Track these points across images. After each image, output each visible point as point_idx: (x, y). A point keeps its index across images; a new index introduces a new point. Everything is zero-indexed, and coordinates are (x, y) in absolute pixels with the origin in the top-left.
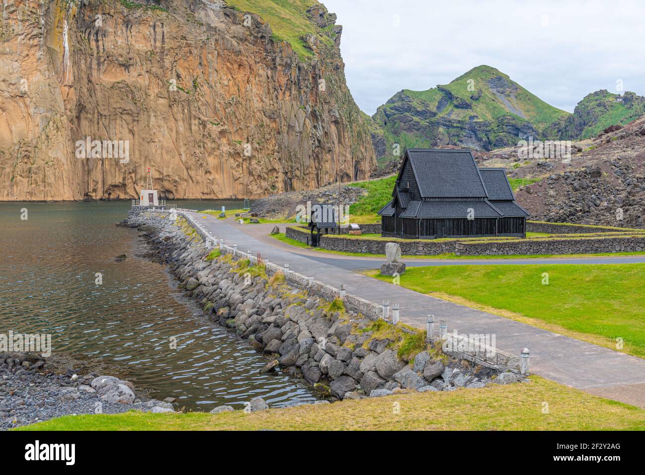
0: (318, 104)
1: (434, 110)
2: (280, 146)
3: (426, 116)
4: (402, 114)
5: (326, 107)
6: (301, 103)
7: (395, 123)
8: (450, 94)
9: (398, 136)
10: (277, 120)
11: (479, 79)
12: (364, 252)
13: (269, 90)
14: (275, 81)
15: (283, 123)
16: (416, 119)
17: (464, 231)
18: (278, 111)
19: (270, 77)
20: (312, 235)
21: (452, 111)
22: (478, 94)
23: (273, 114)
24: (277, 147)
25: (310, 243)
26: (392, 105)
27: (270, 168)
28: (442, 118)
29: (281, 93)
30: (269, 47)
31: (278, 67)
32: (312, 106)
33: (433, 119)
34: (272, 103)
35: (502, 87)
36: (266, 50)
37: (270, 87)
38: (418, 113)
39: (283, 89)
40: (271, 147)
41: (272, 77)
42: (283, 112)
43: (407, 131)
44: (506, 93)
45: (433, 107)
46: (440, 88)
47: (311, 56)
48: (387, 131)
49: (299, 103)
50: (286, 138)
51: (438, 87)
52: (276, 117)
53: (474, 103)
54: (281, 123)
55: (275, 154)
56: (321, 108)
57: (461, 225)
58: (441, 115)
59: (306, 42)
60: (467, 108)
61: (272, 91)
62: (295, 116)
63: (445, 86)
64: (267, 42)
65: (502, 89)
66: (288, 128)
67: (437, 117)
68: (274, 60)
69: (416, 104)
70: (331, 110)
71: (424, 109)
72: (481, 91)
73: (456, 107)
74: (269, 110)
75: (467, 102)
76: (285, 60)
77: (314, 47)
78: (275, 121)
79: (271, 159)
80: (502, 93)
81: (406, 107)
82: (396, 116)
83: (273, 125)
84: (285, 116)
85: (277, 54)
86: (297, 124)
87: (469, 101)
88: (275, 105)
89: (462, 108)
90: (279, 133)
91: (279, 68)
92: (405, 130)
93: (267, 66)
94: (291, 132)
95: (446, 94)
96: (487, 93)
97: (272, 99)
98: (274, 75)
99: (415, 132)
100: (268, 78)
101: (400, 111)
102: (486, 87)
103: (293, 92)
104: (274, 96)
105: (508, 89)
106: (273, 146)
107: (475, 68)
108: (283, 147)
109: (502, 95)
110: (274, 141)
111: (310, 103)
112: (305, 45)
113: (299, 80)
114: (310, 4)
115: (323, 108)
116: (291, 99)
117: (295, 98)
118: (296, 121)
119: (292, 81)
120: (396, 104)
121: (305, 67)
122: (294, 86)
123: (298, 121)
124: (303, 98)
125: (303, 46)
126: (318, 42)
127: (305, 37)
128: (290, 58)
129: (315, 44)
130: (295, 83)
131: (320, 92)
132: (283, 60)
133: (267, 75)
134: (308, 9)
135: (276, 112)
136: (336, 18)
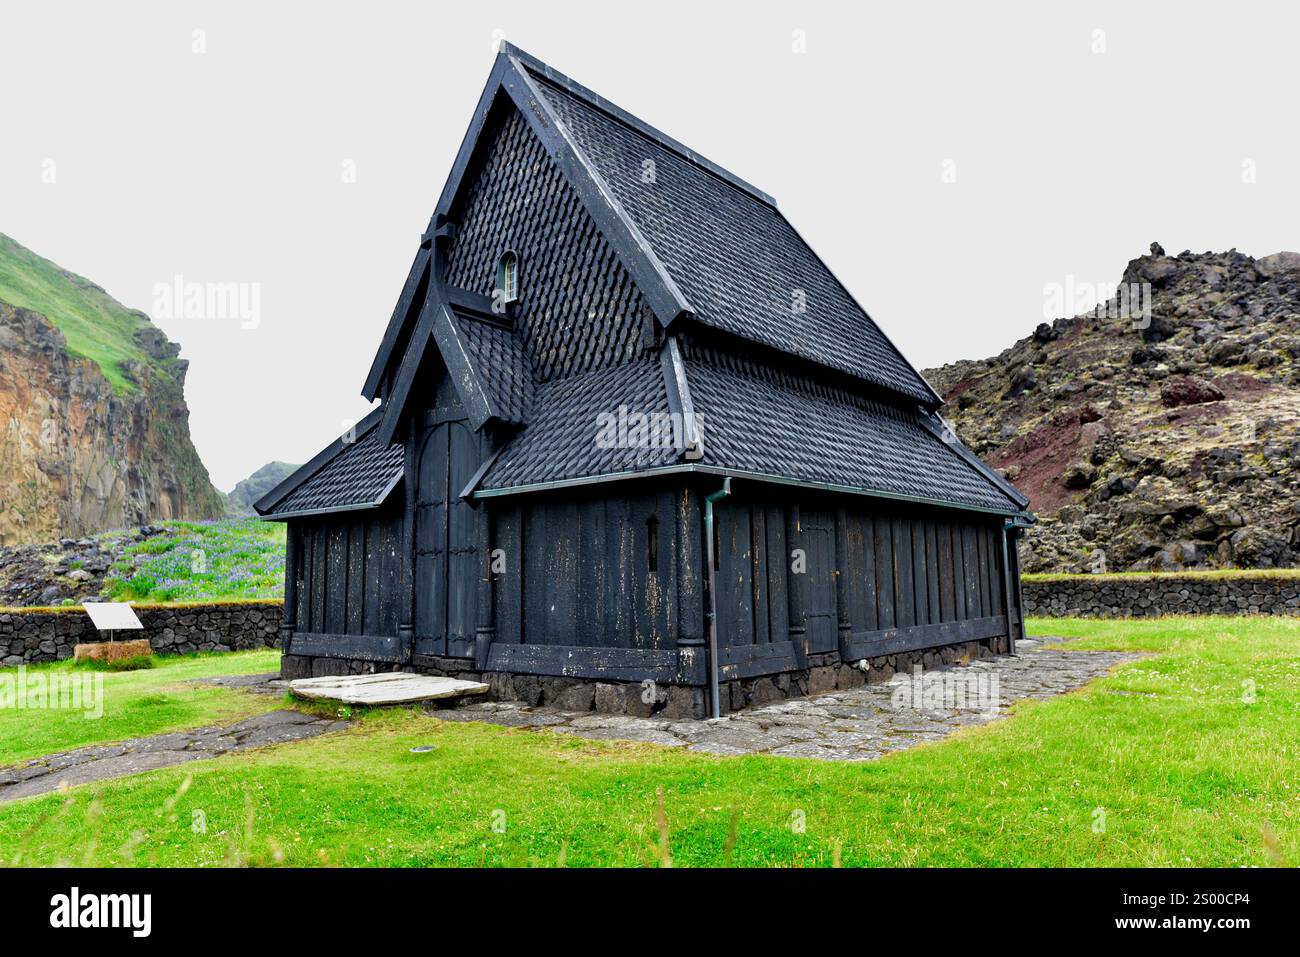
0: (142, 460)
2: (63, 518)
5: (155, 467)
6: (111, 455)
10: (64, 478)
14: (65, 418)
15: (73, 484)
18: (66, 464)
19: (56, 410)
23: (57, 467)
26: (258, 480)
29: (74, 437)
30: (58, 364)
31: (73, 396)
32: (132, 464)
34: (55, 450)
36: (52, 369)
39: (80, 431)
40: (47, 520)
41: (60, 410)
42: (76, 466)
47: (134, 389)
49: (106, 455)
50: (79, 506)
52: (61, 472)
54: (70, 484)
56: (146, 468)
59: (127, 371)
62: (98, 473)
64: (54, 357)
66: (84, 492)
68: (65, 385)
70: (163, 472)
74: (50, 461)
76: (86, 387)
77: (142, 379)
78: (58, 479)
83: (54, 485)
84: (79, 473)
85: (72, 377)
86: (100, 486)
88: (62, 454)
90: (65, 498)
91: (74, 398)
93: (52, 393)
94: (88, 497)
97: (57, 445)
98: (64, 408)
100: (52, 411)
103: (98, 438)
106: (51, 518)
108: (70, 520)
110: (53, 511)
111: (127, 458)
112: (125, 374)
113: (109, 421)
114: (141, 325)
115: (150, 468)
116: (93, 448)
117: (101, 447)
118: (100, 482)
119: (96, 421)
120: (264, 479)
121: (123, 405)
122: (99, 429)
123: (103, 481)
124: (116, 449)
125: (123, 376)
126: (149, 374)
127: (126, 364)
128: (96, 386)
129: (142, 375)
130: (102, 425)
131: (146, 444)
132: (82, 387)
133: (51, 406)
134: (137, 332)
135: (63, 465)
136: (179, 349)
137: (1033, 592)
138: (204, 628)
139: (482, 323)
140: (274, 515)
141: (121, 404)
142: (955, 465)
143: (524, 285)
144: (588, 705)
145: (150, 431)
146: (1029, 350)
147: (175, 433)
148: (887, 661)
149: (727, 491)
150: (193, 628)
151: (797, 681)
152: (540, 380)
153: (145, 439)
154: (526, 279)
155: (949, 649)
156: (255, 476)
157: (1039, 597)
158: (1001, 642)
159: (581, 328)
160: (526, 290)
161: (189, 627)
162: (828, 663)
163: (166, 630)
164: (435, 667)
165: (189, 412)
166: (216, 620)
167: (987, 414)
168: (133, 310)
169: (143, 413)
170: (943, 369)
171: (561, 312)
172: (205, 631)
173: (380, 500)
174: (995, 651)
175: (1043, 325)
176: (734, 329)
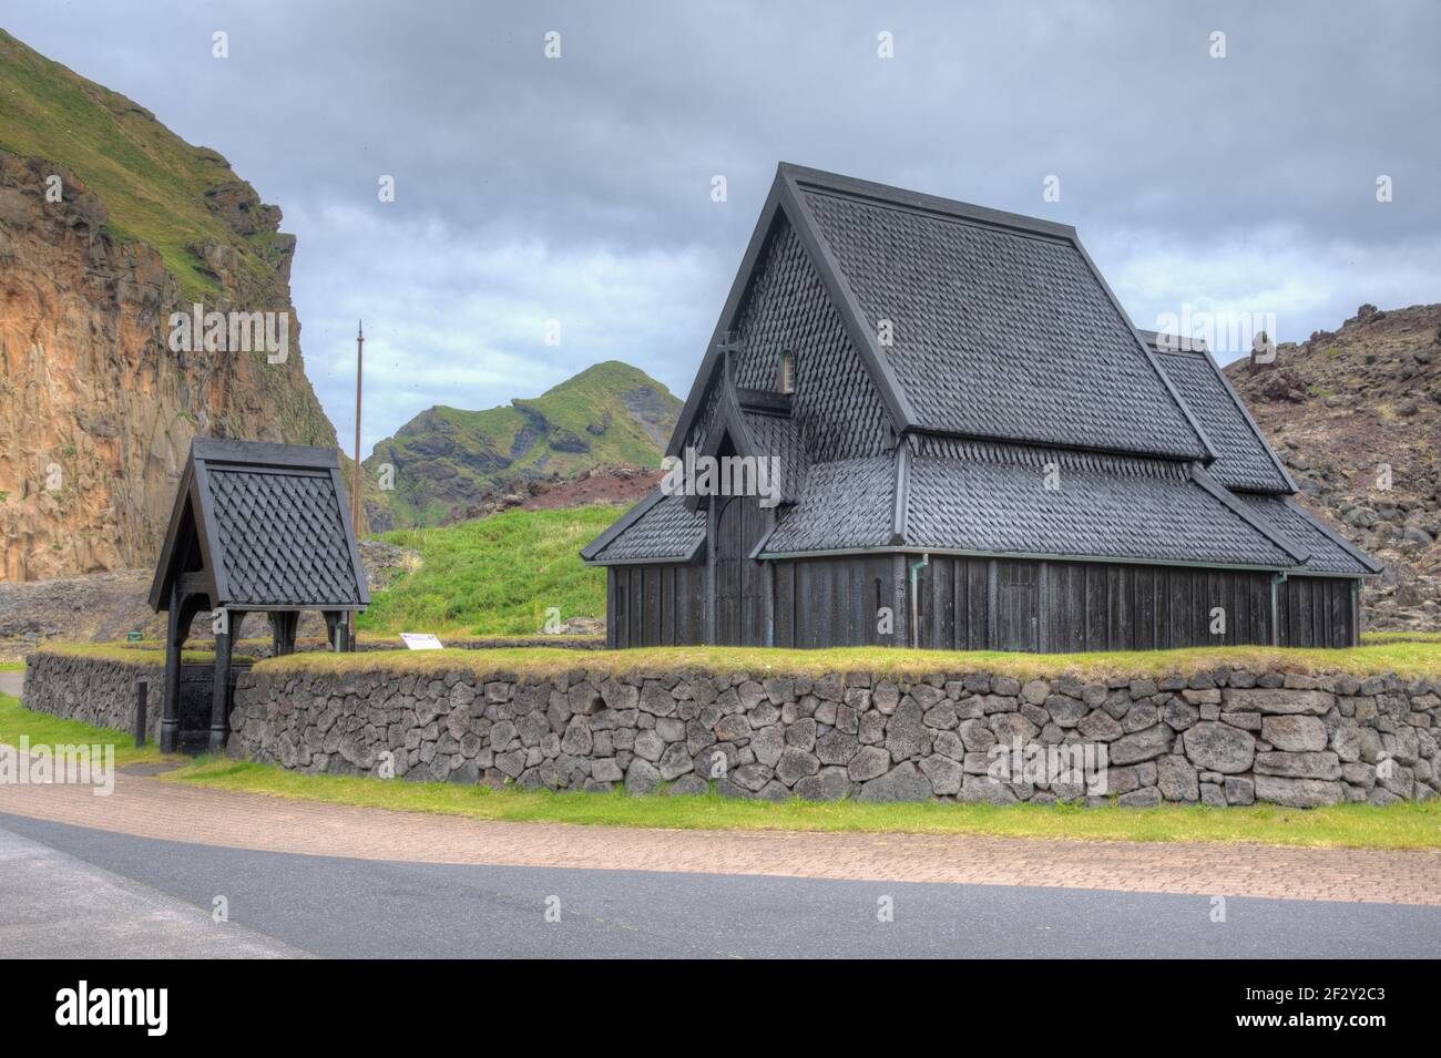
0: (231, 410)
1: (507, 453)
2: (119, 506)
3: (488, 466)
4: (432, 459)
5: (252, 420)
6: (184, 403)
7: (415, 480)
8: (542, 419)
9: (421, 510)
10: (117, 440)
11: (603, 389)
12: (651, 787)
13: (94, 361)
14: (112, 341)
15: (131, 451)
16: (464, 471)
17: (1161, 636)
18: (119, 417)
19: (99, 328)
20: (178, 670)
21: (546, 456)
22: (605, 421)
23: (105, 423)
24: (112, 509)
25: (160, 726)
26: (409, 440)
27: (90, 563)
28: (524, 471)
29: (128, 373)
30: (98, 252)
31: (123, 306)
32: (216, 416)
33: (504, 474)
34: (101, 394)
35: (653, 409)
36: (90, 260)
37: (99, 356)
38: (469, 459)
39: (137, 362)
40: (94, 509)
41: (105, 329)
42: (133, 421)
43: (444, 499)
44: (662, 423)
45: (503, 447)
46: (520, 407)
47: (216, 292)
48: (398, 498)
49: (178, 403)
50: (140, 488)
51: (516, 403)
52: (111, 431)
53: (595, 441)
54: (126, 450)
55: (107, 526)
56: (238, 422)
57: (1115, 603)
58: (523, 465)
59: (201, 258)
60: (578, 451)
61: (102, 365)
62: (167, 433)
63: (531, 401)
64: (92, 240)
65: (654, 414)
66: (148, 464)
67: (513, 469)
68: (111, 287)
69: (465, 439)
70: (264, 429)
71: (482, 450)
72: (609, 416)
73: (556, 447)
74: (94, 412)
75: (580, 437)
76: (143, 290)
77: (224, 272)
78: (108, 442)
79: (94, 541)
80: (653, 422)
81: (442, 445)
82: (419, 464)
83: (103, 453)
84: (139, 433)
85: (120, 273)
86: (171, 452)
87: (583, 436)
88: (112, 401)
89: (570, 450)
90: (119, 474)
91: (126, 308)
92: (439, 496)
93: (92, 301)
94: (153, 474)
95: (532, 419)
96: (621, 421)
97: (103, 386)
98: (111, 326)
99: (463, 501)
100: (94, 330)
101: (427, 454)
102: (620, 408)
103: (164, 374)
104: (108, 378)
105: (666, 414)
106: (100, 506)
107: (596, 368)
108: (129, 510)
109: (655, 427)
110: (103, 495)
111: (209, 407)
112: (198, 265)
114: (216, 177)
115: (243, 423)
116: (158, 391)
117: (169, 389)
118: (170, 447)
119: (160, 346)
120: (419, 438)
122: (165, 359)
123: (174, 446)
124: (191, 392)
125: (194, 268)
126: (235, 263)
127: (198, 246)
128: (158, 287)
129: (225, 265)
130: (169, 353)
131: (235, 383)
132: (137, 290)
133: (91, 323)
134: (211, 188)
135: (114, 419)
136: (280, 217)
143: (799, 380)
145: (242, 361)
149: (926, 563)
153: (234, 374)
154: (801, 375)
156: (402, 432)
160: (800, 384)
168: (203, 149)
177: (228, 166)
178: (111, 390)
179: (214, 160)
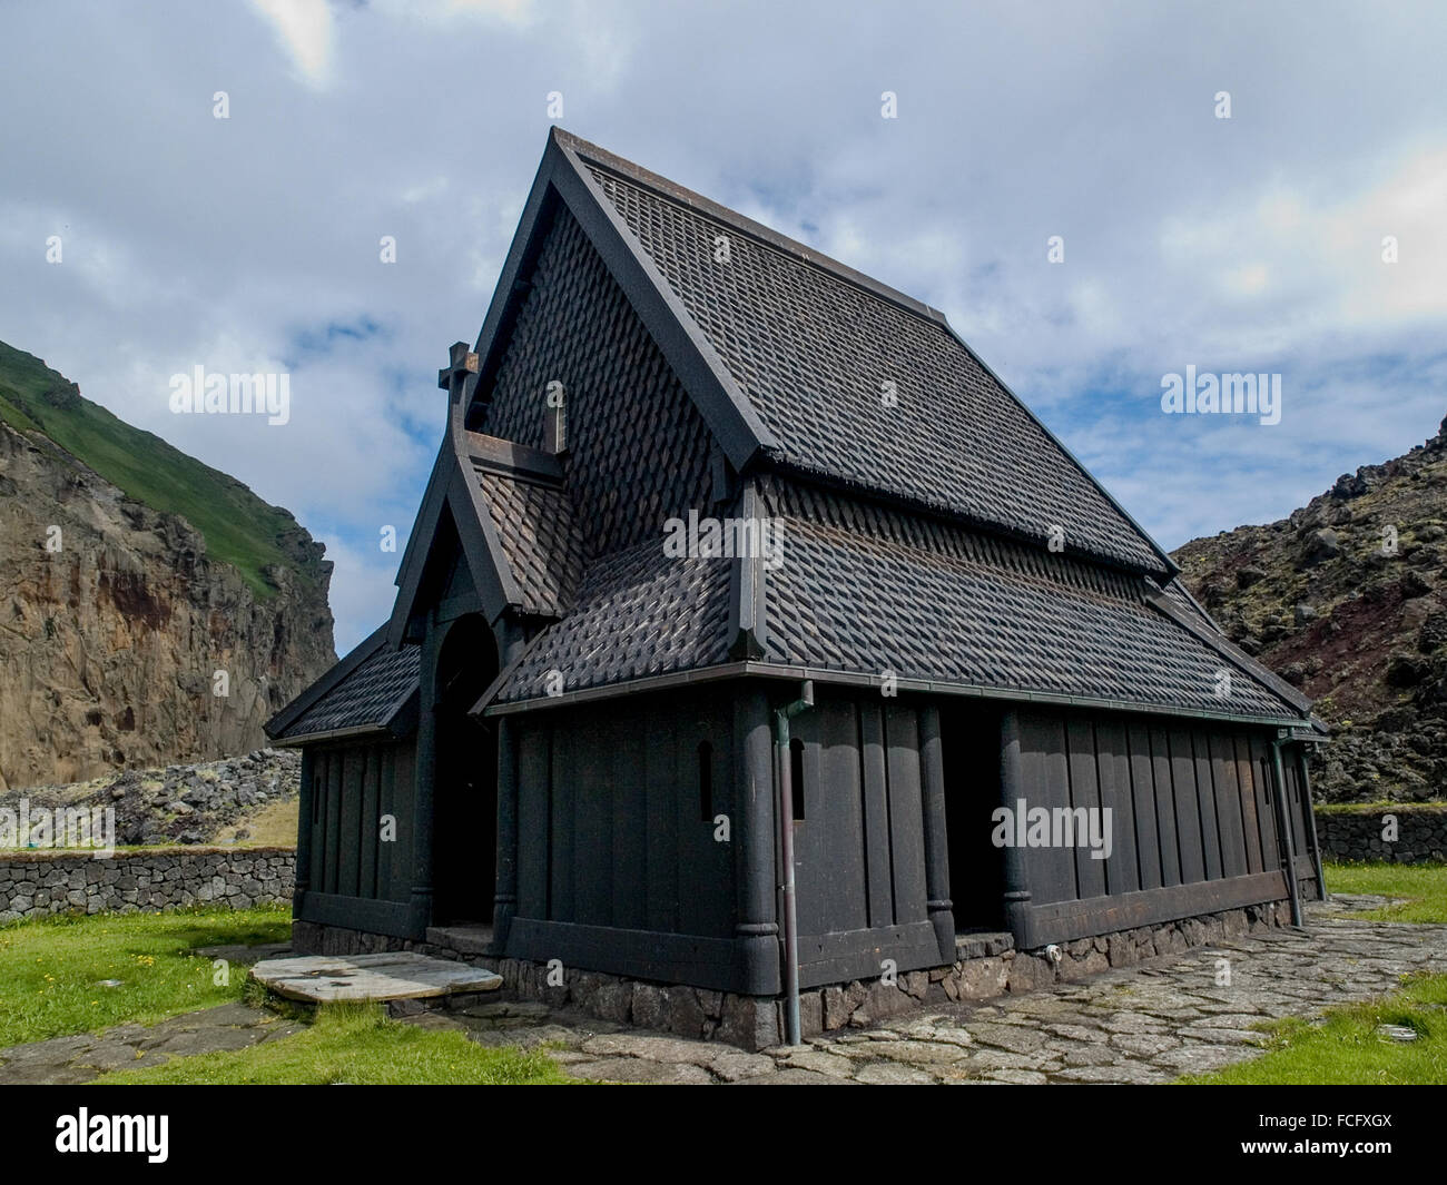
0: (284, 676)
2: (203, 740)
5: (298, 682)
6: (252, 670)
10: (204, 696)
13: (192, 643)
14: (204, 630)
15: (213, 703)
18: (206, 680)
19: (196, 621)
23: (197, 684)
24: (198, 743)
29: (214, 651)
30: (199, 571)
31: (213, 606)
32: (273, 680)
34: (195, 665)
36: (194, 576)
37: (195, 639)
39: (220, 644)
40: (186, 743)
41: (200, 621)
49: (247, 671)
50: (218, 728)
52: (200, 690)
54: (209, 703)
55: (194, 754)
56: (288, 684)
59: (268, 576)
61: (196, 645)
62: (239, 691)
64: (196, 563)
66: (224, 712)
68: (206, 594)
74: (189, 677)
76: (227, 595)
77: (284, 585)
78: (198, 697)
83: (194, 704)
85: (213, 584)
86: (241, 704)
88: (202, 669)
90: (204, 719)
91: (214, 608)
93: (193, 603)
94: (227, 717)
97: (197, 659)
98: (204, 619)
100: (193, 623)
103: (238, 652)
104: (200, 654)
106: (190, 741)
108: (209, 743)
110: (193, 733)
111: (268, 674)
112: (267, 579)
113: (250, 631)
114: (284, 525)
115: (292, 683)
116: (233, 663)
117: (241, 662)
119: (237, 633)
121: (264, 613)
122: (240, 641)
124: (257, 663)
125: (263, 581)
126: (291, 579)
127: (267, 568)
128: (236, 593)
129: (284, 580)
130: (242, 637)
131: (287, 657)
132: (223, 595)
133: (191, 618)
134: (279, 533)
135: (203, 681)
136: (324, 550)
137: (1343, 829)
138: (262, 877)
139: (532, 485)
140: (284, 741)
141: (262, 614)
142: (1199, 655)
143: (576, 431)
144: (623, 1014)
145: (292, 644)
146: (1325, 507)
147: (318, 644)
148: (1094, 946)
149: (810, 701)
150: (248, 877)
151: (940, 981)
152: (592, 554)
153: (286, 652)
154: (578, 423)
155: (1196, 923)
157: (1352, 835)
158: (1281, 909)
159: (641, 481)
160: (577, 436)
161: (243, 875)
162: (995, 952)
163: (216, 879)
164: (450, 948)
165: (333, 621)
166: (276, 867)
167: (1275, 592)
168: (277, 508)
169: (285, 622)
170: (1218, 538)
171: (618, 462)
172: (262, 881)
173: (386, 720)
174: (1271, 923)
175: (1347, 476)
176: (846, 471)
177: (293, 518)
178: (201, 662)
179: (285, 515)
